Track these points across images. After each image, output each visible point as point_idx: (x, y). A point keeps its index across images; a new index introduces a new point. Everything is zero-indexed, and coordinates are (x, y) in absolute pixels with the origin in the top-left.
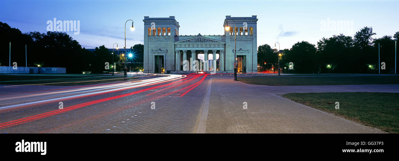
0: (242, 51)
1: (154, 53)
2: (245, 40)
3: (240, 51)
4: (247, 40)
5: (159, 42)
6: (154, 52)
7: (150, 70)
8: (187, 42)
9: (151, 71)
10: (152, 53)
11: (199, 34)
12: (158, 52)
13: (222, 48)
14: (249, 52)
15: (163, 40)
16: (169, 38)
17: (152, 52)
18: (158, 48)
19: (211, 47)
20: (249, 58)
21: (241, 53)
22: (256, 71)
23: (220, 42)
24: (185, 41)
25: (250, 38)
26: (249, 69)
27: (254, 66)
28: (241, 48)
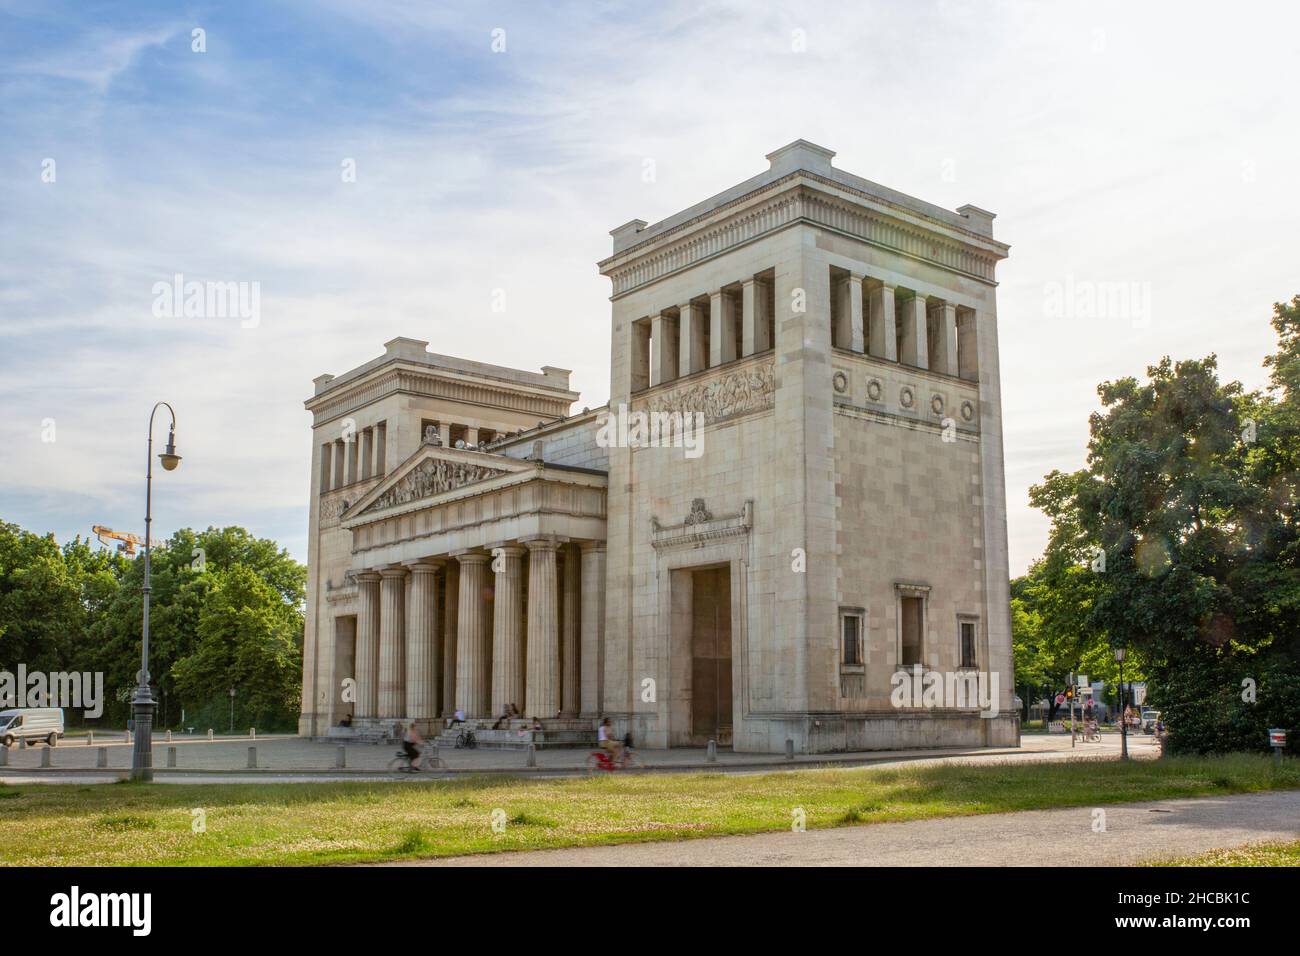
0: (703, 531)
1: (334, 602)
3: (690, 530)
4: (739, 415)
6: (334, 593)
10: (329, 602)
12: (344, 592)
13: (529, 519)
14: (747, 529)
18: (346, 569)
20: (755, 588)
21: (699, 540)
22: (792, 722)
23: (507, 473)
24: (377, 501)
25: (755, 389)
26: (754, 706)
27: (783, 674)
28: (702, 495)
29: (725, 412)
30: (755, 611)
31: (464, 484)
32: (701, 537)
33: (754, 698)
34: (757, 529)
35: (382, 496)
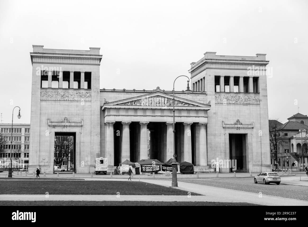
0: (239, 126)
1: (54, 126)
2: (246, 103)
3: (236, 126)
4: (249, 104)
5: (66, 103)
6: (53, 124)
7: (44, 166)
8: (132, 105)
9: (45, 168)
10: (49, 126)
11: (158, 88)
12: (63, 124)
13: (203, 118)
14: (253, 128)
15: (76, 99)
16: (88, 95)
17: (50, 124)
18: (64, 116)
19: (181, 117)
20: (254, 140)
21: (238, 128)
22: (268, 167)
23: (199, 106)
24: (128, 102)
25: (254, 100)
26: (254, 163)
27: (264, 157)
28: (239, 119)
29: (245, 103)
30: (254, 144)
31: (176, 106)
32: (239, 128)
33: (254, 162)
34: (254, 128)
35: (131, 102)
